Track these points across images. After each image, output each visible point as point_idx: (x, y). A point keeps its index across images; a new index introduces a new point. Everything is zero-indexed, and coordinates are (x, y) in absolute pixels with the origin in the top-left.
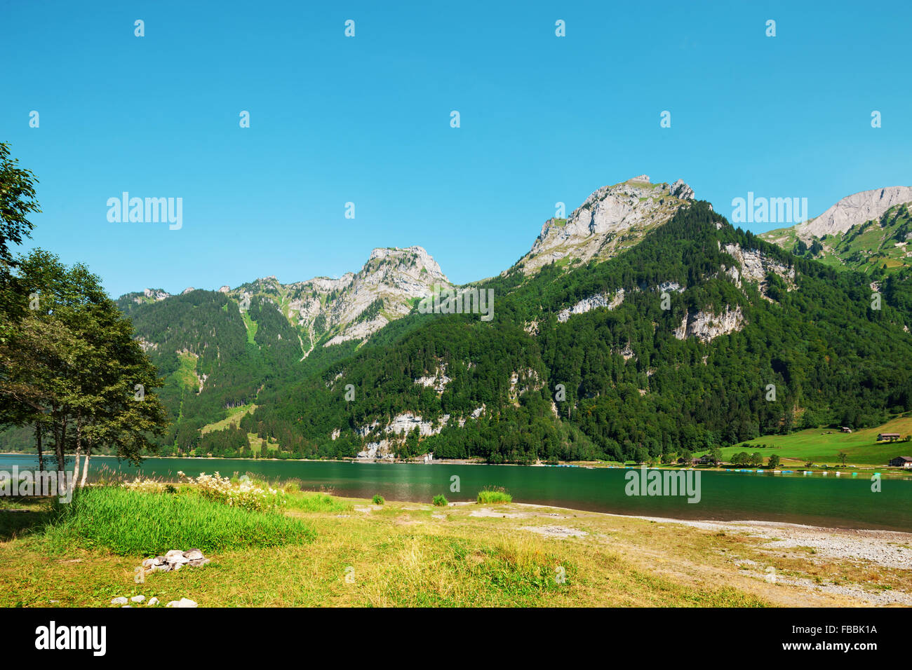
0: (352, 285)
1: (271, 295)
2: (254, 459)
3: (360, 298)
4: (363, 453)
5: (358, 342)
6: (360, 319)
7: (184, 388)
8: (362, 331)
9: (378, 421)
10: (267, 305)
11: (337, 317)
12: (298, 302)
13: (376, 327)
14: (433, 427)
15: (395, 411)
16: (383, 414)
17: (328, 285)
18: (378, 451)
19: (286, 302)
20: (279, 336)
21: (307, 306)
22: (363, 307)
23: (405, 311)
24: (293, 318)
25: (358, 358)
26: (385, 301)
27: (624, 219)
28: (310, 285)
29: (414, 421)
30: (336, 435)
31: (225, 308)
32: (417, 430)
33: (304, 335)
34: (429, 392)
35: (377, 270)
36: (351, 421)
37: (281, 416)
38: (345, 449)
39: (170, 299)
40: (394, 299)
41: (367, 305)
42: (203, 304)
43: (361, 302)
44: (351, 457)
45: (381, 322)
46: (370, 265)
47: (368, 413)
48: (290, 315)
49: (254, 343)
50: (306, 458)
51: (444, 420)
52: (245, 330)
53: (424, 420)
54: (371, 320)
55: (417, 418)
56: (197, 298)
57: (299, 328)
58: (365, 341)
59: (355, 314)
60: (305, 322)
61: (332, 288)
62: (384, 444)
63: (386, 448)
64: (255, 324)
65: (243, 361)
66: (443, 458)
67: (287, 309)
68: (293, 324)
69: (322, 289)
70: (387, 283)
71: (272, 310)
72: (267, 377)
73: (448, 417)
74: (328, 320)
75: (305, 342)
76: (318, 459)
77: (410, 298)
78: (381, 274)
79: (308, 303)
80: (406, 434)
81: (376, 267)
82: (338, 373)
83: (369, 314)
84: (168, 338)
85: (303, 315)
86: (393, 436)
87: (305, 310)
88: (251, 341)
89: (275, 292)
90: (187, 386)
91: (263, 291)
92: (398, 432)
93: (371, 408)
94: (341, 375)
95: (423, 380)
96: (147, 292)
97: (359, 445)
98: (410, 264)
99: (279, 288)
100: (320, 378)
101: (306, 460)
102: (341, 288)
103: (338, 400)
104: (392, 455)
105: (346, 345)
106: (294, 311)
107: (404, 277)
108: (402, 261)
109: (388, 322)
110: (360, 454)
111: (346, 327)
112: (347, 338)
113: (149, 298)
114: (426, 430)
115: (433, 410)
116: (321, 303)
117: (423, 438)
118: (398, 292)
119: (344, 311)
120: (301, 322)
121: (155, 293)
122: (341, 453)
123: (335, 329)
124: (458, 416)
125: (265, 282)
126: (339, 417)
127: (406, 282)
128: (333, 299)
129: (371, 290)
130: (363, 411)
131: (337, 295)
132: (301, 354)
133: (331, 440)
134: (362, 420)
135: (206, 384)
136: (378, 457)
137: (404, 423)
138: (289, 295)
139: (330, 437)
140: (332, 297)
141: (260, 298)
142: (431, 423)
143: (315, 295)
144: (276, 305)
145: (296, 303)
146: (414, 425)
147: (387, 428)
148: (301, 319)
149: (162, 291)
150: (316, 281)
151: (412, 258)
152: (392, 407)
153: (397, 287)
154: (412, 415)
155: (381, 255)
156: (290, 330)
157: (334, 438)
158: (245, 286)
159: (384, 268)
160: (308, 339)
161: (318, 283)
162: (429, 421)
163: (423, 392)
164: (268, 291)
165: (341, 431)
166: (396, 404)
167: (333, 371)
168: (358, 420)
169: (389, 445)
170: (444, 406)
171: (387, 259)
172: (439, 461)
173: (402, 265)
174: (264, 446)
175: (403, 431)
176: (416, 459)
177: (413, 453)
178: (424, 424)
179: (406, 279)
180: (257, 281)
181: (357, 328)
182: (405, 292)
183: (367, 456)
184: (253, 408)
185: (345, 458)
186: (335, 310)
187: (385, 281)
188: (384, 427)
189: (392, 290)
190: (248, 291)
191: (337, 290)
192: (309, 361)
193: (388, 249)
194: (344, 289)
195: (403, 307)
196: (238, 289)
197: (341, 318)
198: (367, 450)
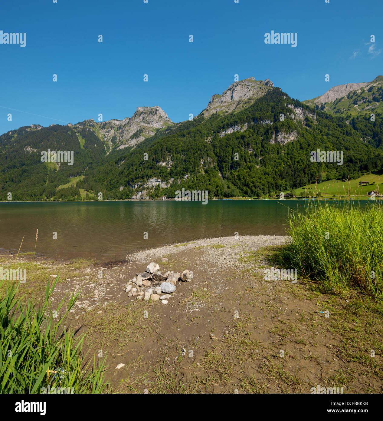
0: (128, 122)
1: (91, 127)
2: (82, 201)
3: (132, 128)
4: (134, 197)
5: (132, 148)
6: (133, 137)
7: (49, 169)
8: (133, 143)
9: (141, 182)
10: (89, 131)
11: (122, 137)
12: (104, 130)
13: (140, 141)
14: (166, 184)
15: (149, 177)
16: (143, 179)
17: (118, 123)
18: (141, 195)
19: (98, 130)
20: (95, 145)
21: (108, 132)
22: (134, 132)
23: (153, 134)
24: (102, 137)
25: (131, 154)
26: (144, 130)
27: (245, 95)
28: (110, 123)
29: (157, 182)
30: (121, 189)
31: (70, 133)
32: (159, 186)
33: (107, 145)
34: (164, 168)
35: (140, 116)
36: (128, 183)
37: (96, 181)
38: (126, 195)
39: (43, 129)
40: (148, 129)
41: (135, 131)
42: (59, 131)
43: (133, 130)
44: (129, 198)
45: (142, 139)
46: (136, 114)
47: (136, 178)
48: (100, 136)
49: (84, 148)
50: (108, 199)
51: (171, 181)
52: (79, 143)
53: (162, 181)
54: (137, 138)
55: (159, 180)
56: (56, 128)
57: (104, 142)
58: (135, 147)
59: (130, 135)
60: (107, 139)
61: (119, 124)
62: (144, 192)
63: (145, 194)
64: (84, 140)
65: (78, 156)
66: (171, 198)
67: (99, 134)
68: (102, 140)
69: (115, 125)
70: (144, 122)
71: (92, 134)
72: (90, 163)
73: (173, 179)
74: (118, 138)
75: (107, 148)
76: (113, 200)
77: (154, 128)
78: (141, 118)
79: (109, 131)
80: (154, 187)
81: (139, 115)
82: (122, 161)
83: (137, 135)
84: (42, 147)
85: (107, 136)
86: (148, 188)
87: (107, 134)
88: (82, 147)
89: (93, 126)
90: (51, 168)
91: (88, 125)
92: (150, 186)
93: (137, 176)
94: (124, 162)
95: (161, 163)
96: (32, 126)
97: (132, 193)
98: (154, 114)
99: (95, 124)
100: (114, 163)
101: (108, 201)
102: (124, 124)
103: (122, 173)
104: (148, 197)
105: (126, 149)
106: (102, 134)
107: (152, 119)
108: (150, 113)
109: (145, 139)
110: (133, 197)
111: (126, 141)
112: (127, 146)
113: (33, 129)
114: (163, 185)
115: (166, 177)
116: (114, 131)
117: (162, 189)
118: (149, 126)
119: (125, 134)
120: (106, 139)
121: (36, 126)
122: (124, 197)
123: (121, 142)
124: (177, 178)
125: (89, 122)
126: (124, 180)
127: (153, 122)
128: (120, 129)
129: (137, 125)
130: (134, 178)
131: (122, 127)
132: (106, 153)
133: (119, 191)
134: (134, 182)
135: (60, 167)
136: (141, 198)
137: (153, 182)
138: (100, 127)
139: (119, 189)
140: (120, 128)
141: (86, 128)
142: (166, 182)
143: (111, 127)
144: (94, 132)
145: (103, 131)
146: (158, 183)
147: (145, 185)
148: (106, 138)
149: (40, 126)
150: (112, 121)
151: (155, 111)
152: (147, 175)
153: (149, 123)
154: (156, 179)
155: (141, 109)
156: (101, 142)
157: (121, 190)
158: (78, 123)
159: (143, 115)
160: (109, 147)
161: (113, 122)
162: (164, 181)
163: (161, 168)
164: (90, 126)
165: (124, 187)
166: (149, 174)
167: (120, 160)
168: (132, 182)
169: (146, 193)
170: (171, 174)
171: (144, 112)
172: (170, 199)
173: (151, 114)
174: (87, 195)
175: (152, 186)
176: (159, 199)
177: (157, 196)
178: (162, 183)
179: (153, 120)
180: (85, 121)
181: (131, 141)
182: (152, 126)
183: (137, 197)
184: (82, 178)
185: (126, 199)
186: (121, 133)
187: (143, 121)
188: (144, 184)
189: (147, 125)
190: (81, 125)
191: (122, 125)
192: (109, 156)
193: (144, 107)
194: (125, 125)
195: (152, 132)
196: (76, 125)
197: (124, 137)
198: (136, 195)
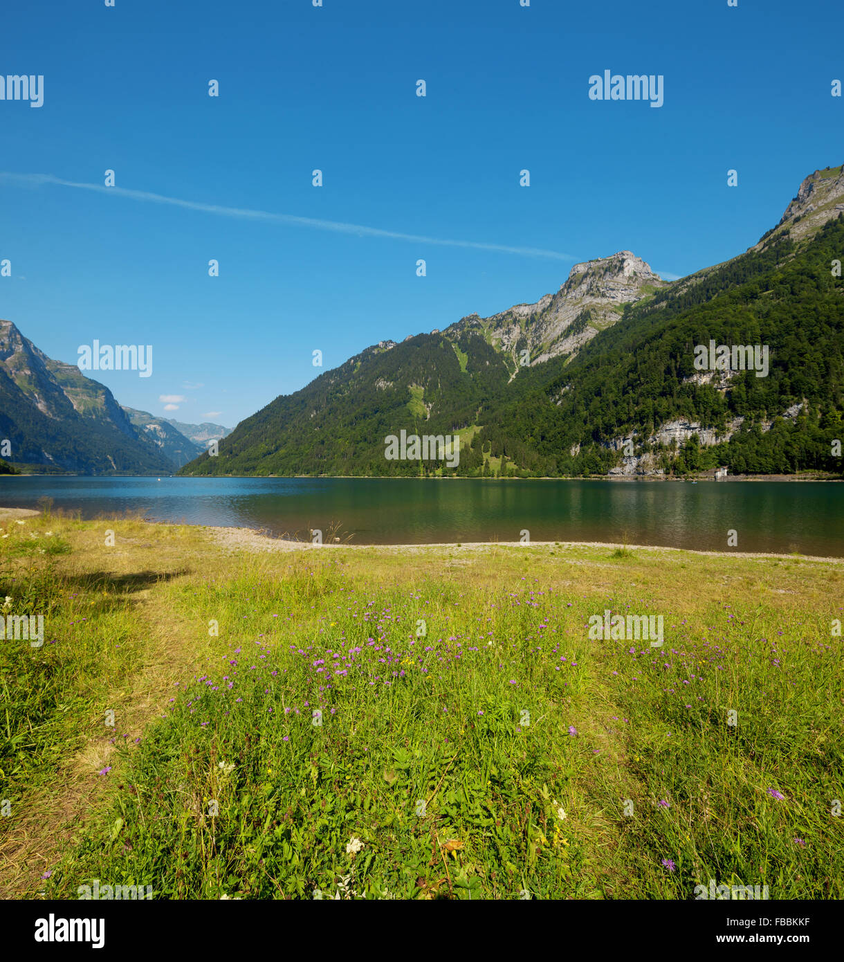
0: (551, 304)
1: (475, 329)
3: (561, 315)
4: (616, 470)
5: (566, 356)
6: (566, 334)
8: (569, 346)
9: (636, 431)
10: (474, 337)
11: (539, 338)
12: (500, 331)
13: (585, 340)
14: (717, 435)
15: (661, 418)
16: (642, 423)
17: (526, 310)
18: (638, 466)
19: (488, 333)
20: (488, 363)
21: (508, 332)
22: (567, 323)
23: (615, 318)
24: (496, 346)
25: (588, 368)
26: (592, 312)
28: (510, 313)
29: (689, 428)
30: (575, 450)
31: (441, 347)
32: (694, 439)
33: (508, 358)
34: (705, 391)
35: (580, 284)
36: (595, 434)
37: (510, 435)
39: (397, 347)
40: (602, 309)
41: (571, 320)
43: (565, 317)
44: (600, 474)
45: (590, 333)
46: (571, 282)
47: (620, 422)
48: (493, 343)
49: (467, 372)
51: (734, 425)
52: (458, 361)
53: (703, 427)
54: (578, 333)
55: (694, 425)
57: (502, 354)
58: (575, 354)
59: (559, 331)
60: (507, 347)
61: (530, 312)
62: (648, 458)
63: (651, 462)
64: (465, 355)
65: (460, 388)
66: (747, 473)
67: (490, 338)
68: (497, 351)
69: (520, 315)
70: (592, 295)
71: (480, 341)
72: (483, 400)
73: (742, 420)
74: (529, 342)
75: (510, 366)
76: (560, 477)
77: (618, 305)
78: (584, 287)
79: (509, 330)
80: (678, 445)
81: (577, 282)
82: (564, 387)
83: (577, 326)
84: (401, 377)
85: (505, 341)
86: (660, 447)
87: (507, 336)
88: (464, 370)
89: (478, 326)
90: (418, 414)
91: (468, 327)
92: (667, 442)
94: (568, 387)
95: (696, 378)
96: (380, 344)
97: (611, 460)
98: (616, 271)
99: (481, 322)
100: (544, 393)
101: (547, 478)
102: (539, 311)
103: (573, 413)
104: (661, 471)
105: (553, 361)
106: (496, 339)
107: (611, 285)
108: (606, 270)
109: (598, 332)
110: (612, 471)
111: (552, 344)
112: (553, 355)
113: (382, 349)
114: (708, 438)
115: (715, 413)
116: (521, 328)
117: (704, 448)
118: (605, 301)
119: (545, 331)
120: (504, 348)
121: (386, 343)
123: (537, 349)
124: (759, 417)
125: (469, 319)
126: (580, 431)
127: (613, 290)
128: (532, 322)
129: (574, 305)
130: (613, 421)
131: (536, 318)
132: (508, 377)
133: (568, 457)
134: (612, 432)
135: (432, 411)
136: (640, 474)
137: (676, 431)
138: (491, 326)
139: (569, 452)
140: (532, 319)
141: (467, 332)
142: (715, 430)
143: (515, 321)
144: (482, 336)
145: (498, 332)
146: (690, 434)
147: (651, 439)
148: (504, 345)
150: (514, 309)
151: (618, 264)
152: (656, 413)
153: (603, 295)
154: (686, 421)
155: (582, 269)
156: (496, 356)
157: (573, 454)
158: (451, 326)
159: (588, 280)
160: (513, 362)
161: (517, 311)
162: (710, 427)
163: (698, 392)
164: (473, 326)
165: (581, 446)
166: (662, 410)
167: (559, 384)
168: (606, 432)
169: (654, 459)
171: (590, 271)
172: (741, 478)
173: (608, 273)
175: (673, 441)
176: (700, 475)
177: (693, 468)
178: (703, 431)
179: (612, 286)
180: (463, 319)
181: (563, 344)
182: (612, 300)
183: (622, 472)
184: (475, 429)
186: (536, 331)
187: (590, 292)
188: (646, 437)
189: (599, 300)
191: (536, 314)
192: (518, 381)
193: (590, 261)
194: (544, 310)
195: (613, 315)
196: (447, 329)
197: (542, 338)
198: (623, 466)
